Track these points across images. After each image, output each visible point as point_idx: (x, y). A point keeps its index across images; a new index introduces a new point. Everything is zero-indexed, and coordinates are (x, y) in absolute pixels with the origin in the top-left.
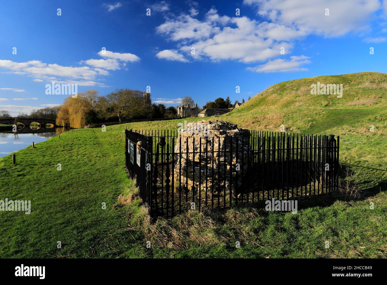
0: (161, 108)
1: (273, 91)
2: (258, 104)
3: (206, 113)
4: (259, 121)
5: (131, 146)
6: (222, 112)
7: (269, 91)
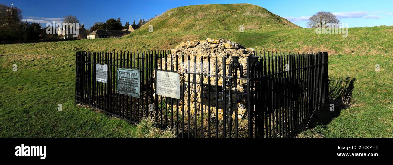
0: (35, 28)
1: (173, 14)
2: (160, 26)
3: (97, 34)
5: (124, 73)
6: (115, 33)
7: (168, 14)
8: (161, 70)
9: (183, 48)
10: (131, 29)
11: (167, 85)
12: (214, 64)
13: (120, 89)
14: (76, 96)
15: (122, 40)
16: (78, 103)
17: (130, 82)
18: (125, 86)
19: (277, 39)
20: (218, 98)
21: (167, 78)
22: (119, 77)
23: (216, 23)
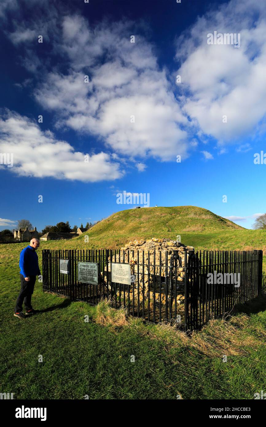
1: (118, 217)
2: (106, 228)
3: (48, 237)
4: (123, 244)
5: (84, 266)
6: (65, 236)
7: (114, 217)
8: (115, 262)
9: (132, 246)
10: (79, 232)
11: (120, 274)
12: (159, 259)
13: (81, 278)
14: (43, 286)
15: (73, 242)
16: (46, 291)
17: (90, 272)
18: (86, 276)
19: (220, 240)
20: (161, 287)
21: (121, 269)
22: (80, 269)
23: (160, 225)
